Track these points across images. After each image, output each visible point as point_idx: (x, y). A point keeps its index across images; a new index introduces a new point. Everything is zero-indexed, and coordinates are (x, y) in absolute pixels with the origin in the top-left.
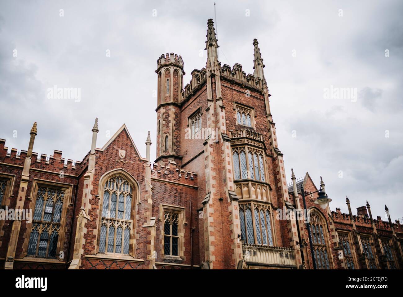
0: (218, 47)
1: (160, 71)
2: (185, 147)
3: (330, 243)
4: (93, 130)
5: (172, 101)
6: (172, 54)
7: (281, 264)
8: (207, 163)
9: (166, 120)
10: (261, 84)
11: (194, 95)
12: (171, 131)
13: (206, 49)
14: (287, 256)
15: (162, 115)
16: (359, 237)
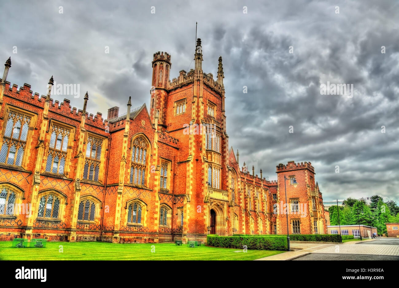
0: (203, 60)
1: (156, 63)
2: (169, 121)
3: (237, 188)
4: (128, 105)
5: (163, 87)
6: (166, 53)
7: (222, 199)
8: (191, 137)
9: (159, 99)
10: (221, 89)
11: (181, 88)
12: (161, 108)
13: (194, 60)
14: (225, 195)
15: (156, 96)
16: (247, 185)
